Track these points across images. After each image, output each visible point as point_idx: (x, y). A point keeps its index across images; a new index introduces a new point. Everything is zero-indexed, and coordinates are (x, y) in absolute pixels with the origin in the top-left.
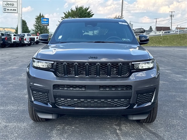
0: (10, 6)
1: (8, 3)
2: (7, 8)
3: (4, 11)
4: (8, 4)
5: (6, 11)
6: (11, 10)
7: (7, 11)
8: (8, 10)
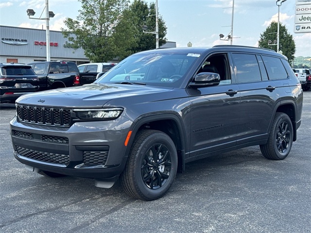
0: (307, 21)
1: (304, 16)
2: (302, 25)
3: (297, 31)
4: (303, 19)
5: (299, 31)
6: (307, 28)
7: (301, 30)
8: (302, 28)
